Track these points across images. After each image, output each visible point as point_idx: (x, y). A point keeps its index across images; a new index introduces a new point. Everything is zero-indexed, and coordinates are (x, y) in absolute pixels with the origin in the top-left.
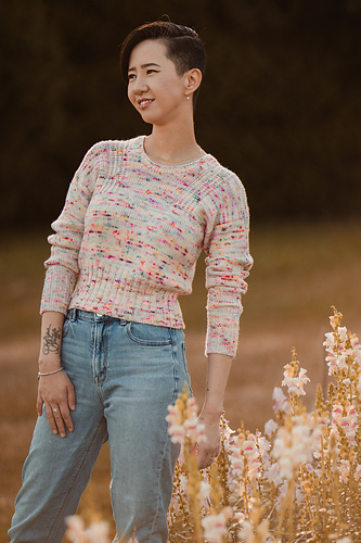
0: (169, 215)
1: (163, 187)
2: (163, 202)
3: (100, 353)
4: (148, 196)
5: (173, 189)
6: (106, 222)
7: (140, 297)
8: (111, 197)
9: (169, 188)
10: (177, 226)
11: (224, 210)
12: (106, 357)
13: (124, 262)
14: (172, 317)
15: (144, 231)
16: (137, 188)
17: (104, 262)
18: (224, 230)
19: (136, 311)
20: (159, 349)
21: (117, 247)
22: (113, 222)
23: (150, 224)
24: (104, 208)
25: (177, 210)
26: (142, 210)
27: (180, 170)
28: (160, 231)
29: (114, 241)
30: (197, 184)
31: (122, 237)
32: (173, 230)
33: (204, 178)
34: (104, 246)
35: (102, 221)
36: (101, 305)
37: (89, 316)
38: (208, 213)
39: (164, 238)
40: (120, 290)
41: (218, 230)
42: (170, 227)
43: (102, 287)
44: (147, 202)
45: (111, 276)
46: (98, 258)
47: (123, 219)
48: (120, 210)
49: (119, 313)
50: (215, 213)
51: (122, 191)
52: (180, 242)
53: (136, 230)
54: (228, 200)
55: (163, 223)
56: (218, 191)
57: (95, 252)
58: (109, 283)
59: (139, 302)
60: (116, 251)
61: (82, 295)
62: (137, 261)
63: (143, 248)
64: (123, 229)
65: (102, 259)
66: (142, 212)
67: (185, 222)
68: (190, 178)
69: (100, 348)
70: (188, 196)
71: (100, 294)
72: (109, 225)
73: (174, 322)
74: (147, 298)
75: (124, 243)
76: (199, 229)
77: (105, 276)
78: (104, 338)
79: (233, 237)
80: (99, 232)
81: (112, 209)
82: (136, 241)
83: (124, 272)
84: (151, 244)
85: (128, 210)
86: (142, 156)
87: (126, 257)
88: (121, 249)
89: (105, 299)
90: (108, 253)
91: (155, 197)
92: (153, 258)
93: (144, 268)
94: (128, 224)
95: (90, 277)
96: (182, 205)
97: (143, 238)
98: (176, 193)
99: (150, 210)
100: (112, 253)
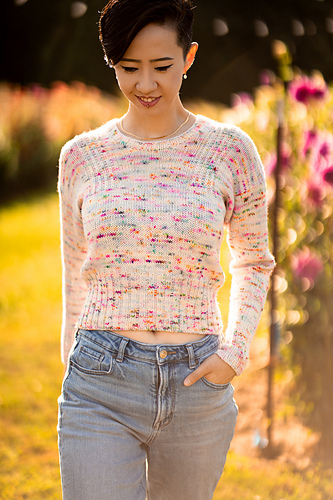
0: (192, 198)
1: (167, 165)
4: (155, 182)
5: (180, 165)
7: (184, 302)
9: (173, 165)
10: (207, 208)
11: (242, 177)
12: (173, 401)
13: (152, 264)
15: (170, 223)
16: (137, 175)
17: (126, 268)
18: (246, 200)
19: (181, 319)
21: (140, 248)
22: (128, 220)
24: (113, 206)
25: (197, 190)
27: (178, 142)
28: (191, 220)
29: (135, 241)
30: (204, 151)
31: (143, 234)
32: (205, 214)
33: (210, 141)
34: (122, 249)
39: (198, 226)
40: (159, 297)
41: (241, 202)
42: (200, 212)
43: (133, 298)
44: (158, 188)
45: (141, 282)
46: (117, 264)
47: (138, 215)
48: (131, 204)
50: (232, 182)
51: (120, 183)
52: (214, 226)
53: (159, 224)
55: (192, 209)
56: (232, 153)
57: (112, 258)
59: (183, 308)
60: (142, 253)
62: (171, 259)
63: (174, 245)
64: (141, 226)
65: (123, 265)
66: (158, 201)
67: (212, 201)
68: (193, 147)
70: (199, 169)
71: (133, 306)
72: (124, 224)
74: (192, 302)
75: (147, 241)
77: (133, 284)
79: (256, 206)
80: (112, 235)
81: (122, 205)
82: (162, 236)
83: (158, 275)
84: (183, 236)
85: (141, 203)
86: (125, 139)
87: (155, 257)
88: (145, 249)
89: (143, 311)
90: (130, 257)
91: (165, 181)
92: (190, 252)
93: (183, 266)
94: (147, 219)
95: (110, 287)
96: (200, 182)
97: (171, 232)
98: (186, 169)
99: (167, 197)
100: (135, 255)
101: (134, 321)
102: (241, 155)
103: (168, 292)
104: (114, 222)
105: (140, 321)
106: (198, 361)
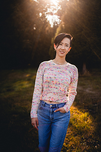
0: (65, 76)
1: (62, 70)
4: (59, 72)
5: (64, 70)
13: (55, 88)
15: (60, 80)
16: (56, 71)
21: (53, 85)
29: (52, 84)
30: (69, 69)
36: (51, 99)
40: (55, 95)
43: (50, 94)
47: (54, 78)
51: (52, 72)
55: (65, 78)
56: (74, 70)
57: (47, 86)
58: (52, 94)
60: (53, 86)
62: (59, 88)
66: (58, 76)
68: (67, 68)
70: (68, 72)
72: (51, 80)
81: (51, 76)
82: (58, 83)
83: (56, 91)
84: (62, 84)
85: (55, 76)
86: (54, 63)
87: (56, 87)
89: (51, 97)
91: (60, 72)
93: (61, 89)
95: (46, 92)
96: (67, 74)
97: (60, 82)
98: (65, 71)
99: (60, 75)
100: (52, 86)
101: (49, 99)
102: (75, 71)
103: (57, 94)
104: (49, 79)
105: (50, 99)
106: (58, 108)
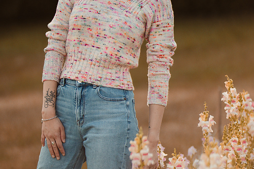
2: (119, 9)
3: (80, 106)
6: (83, 23)
7: (105, 71)
8: (86, 7)
10: (128, 24)
11: (158, 14)
12: (84, 108)
14: (126, 82)
17: (82, 48)
18: (158, 26)
19: (102, 79)
20: (118, 103)
22: (87, 23)
23: (111, 24)
24: (81, 14)
25: (128, 14)
26: (106, 15)
28: (117, 28)
31: (94, 32)
32: (126, 27)
34: (82, 38)
35: (80, 22)
37: (73, 83)
38: (147, 15)
39: (120, 32)
41: (154, 26)
42: (124, 25)
44: (109, 9)
45: (87, 57)
46: (78, 45)
48: (92, 15)
49: (92, 80)
50: (152, 15)
52: (130, 34)
53: (102, 27)
54: (160, 7)
59: (104, 73)
61: (68, 69)
63: (107, 39)
64: (94, 27)
65: (81, 46)
67: (133, 22)
69: (80, 103)
71: (79, 69)
73: (127, 86)
74: (110, 71)
75: (95, 36)
76: (142, 26)
77: (83, 57)
78: (82, 97)
79: (164, 30)
80: (78, 29)
88: (93, 40)
90: (85, 42)
92: (114, 45)
94: (97, 24)
